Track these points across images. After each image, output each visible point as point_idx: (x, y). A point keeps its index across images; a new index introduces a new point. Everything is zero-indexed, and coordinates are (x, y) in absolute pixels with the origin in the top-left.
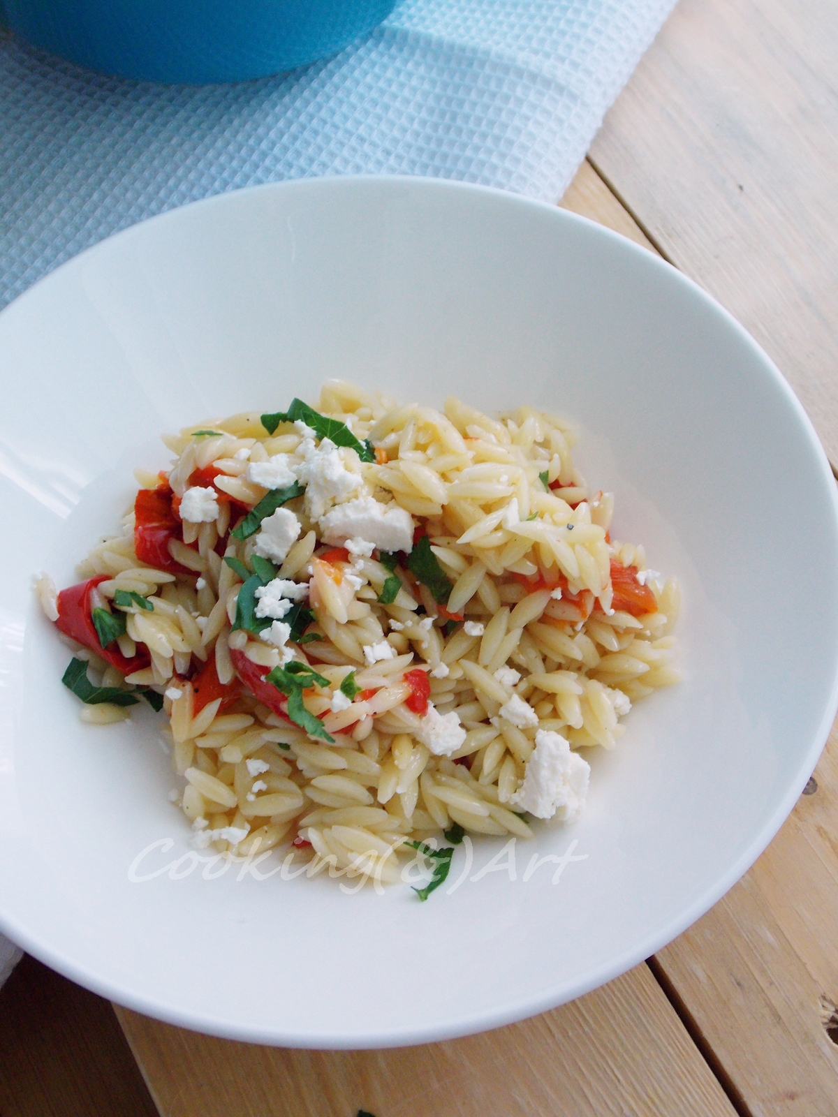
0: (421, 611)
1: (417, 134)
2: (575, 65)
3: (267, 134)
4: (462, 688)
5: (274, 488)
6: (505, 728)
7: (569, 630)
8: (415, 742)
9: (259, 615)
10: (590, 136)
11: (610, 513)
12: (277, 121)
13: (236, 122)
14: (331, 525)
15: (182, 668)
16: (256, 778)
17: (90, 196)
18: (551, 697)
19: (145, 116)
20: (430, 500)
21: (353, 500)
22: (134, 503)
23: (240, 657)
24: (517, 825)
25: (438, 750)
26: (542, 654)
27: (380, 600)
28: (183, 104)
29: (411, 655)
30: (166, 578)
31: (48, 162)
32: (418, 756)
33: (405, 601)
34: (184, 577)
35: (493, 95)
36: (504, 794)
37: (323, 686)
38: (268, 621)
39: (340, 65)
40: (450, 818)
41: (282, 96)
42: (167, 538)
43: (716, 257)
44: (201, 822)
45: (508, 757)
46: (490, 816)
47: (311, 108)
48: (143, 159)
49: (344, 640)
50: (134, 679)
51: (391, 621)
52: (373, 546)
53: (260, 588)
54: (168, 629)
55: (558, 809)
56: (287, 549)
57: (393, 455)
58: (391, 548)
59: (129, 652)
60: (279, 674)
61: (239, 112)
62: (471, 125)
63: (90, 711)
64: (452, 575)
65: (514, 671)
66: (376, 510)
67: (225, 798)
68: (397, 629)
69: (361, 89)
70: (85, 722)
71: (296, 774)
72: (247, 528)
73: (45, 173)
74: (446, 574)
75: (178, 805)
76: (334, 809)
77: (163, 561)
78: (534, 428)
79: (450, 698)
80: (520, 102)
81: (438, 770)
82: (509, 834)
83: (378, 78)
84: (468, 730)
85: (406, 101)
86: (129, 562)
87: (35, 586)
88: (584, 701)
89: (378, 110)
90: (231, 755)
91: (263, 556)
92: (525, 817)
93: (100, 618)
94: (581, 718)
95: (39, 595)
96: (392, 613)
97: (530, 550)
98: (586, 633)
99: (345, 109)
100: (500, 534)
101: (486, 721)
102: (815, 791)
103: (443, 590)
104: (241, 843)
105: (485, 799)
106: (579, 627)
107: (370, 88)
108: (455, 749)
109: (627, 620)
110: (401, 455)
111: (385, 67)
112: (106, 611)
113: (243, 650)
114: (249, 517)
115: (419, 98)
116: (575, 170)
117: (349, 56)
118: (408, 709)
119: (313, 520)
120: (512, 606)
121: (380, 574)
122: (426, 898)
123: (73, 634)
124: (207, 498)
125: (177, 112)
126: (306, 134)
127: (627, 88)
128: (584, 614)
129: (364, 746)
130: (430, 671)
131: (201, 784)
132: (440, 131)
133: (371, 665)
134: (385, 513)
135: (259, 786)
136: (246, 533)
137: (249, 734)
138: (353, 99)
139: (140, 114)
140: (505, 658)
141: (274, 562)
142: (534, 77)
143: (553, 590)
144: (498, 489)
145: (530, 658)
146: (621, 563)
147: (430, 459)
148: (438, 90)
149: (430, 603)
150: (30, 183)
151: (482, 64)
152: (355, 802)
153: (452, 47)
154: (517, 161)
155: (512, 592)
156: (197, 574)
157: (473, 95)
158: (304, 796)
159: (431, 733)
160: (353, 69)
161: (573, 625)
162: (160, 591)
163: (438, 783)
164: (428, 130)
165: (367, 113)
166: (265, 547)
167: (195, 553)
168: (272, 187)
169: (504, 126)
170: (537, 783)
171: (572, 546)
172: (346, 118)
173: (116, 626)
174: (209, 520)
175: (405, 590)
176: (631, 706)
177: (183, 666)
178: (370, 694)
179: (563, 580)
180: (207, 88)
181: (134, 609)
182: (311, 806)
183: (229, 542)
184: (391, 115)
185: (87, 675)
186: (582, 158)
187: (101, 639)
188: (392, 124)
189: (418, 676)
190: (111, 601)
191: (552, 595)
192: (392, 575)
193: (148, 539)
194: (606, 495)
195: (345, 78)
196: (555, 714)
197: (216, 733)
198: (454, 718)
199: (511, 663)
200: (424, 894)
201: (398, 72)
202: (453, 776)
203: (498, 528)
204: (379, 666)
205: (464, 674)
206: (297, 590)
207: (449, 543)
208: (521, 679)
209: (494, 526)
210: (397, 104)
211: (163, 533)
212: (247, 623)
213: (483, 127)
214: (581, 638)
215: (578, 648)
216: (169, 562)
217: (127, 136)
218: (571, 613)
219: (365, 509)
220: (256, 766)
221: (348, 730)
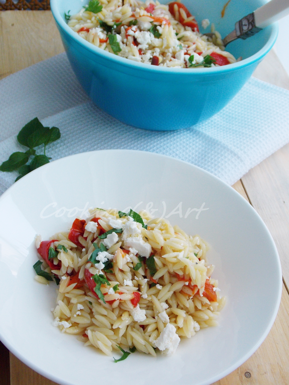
0: (145, 277)
1: (193, 158)
2: (245, 152)
3: (150, 145)
4: (150, 304)
5: (115, 228)
6: (158, 320)
7: (187, 297)
8: (130, 315)
9: (97, 259)
10: (243, 173)
11: (212, 271)
12: (154, 143)
13: (143, 140)
14: (127, 242)
15: (69, 271)
16: (79, 310)
17: (94, 146)
18: (176, 316)
19: (117, 131)
20: (158, 244)
21: (136, 237)
22: (73, 222)
23: (87, 271)
24: (152, 351)
25: (136, 319)
26: (177, 303)
27: (134, 268)
28: (129, 132)
29: (138, 288)
30: (74, 246)
31: (86, 134)
32: (129, 319)
33: (141, 272)
34: (80, 248)
35: (218, 154)
36: (151, 339)
37: (108, 285)
38: (98, 262)
39: (178, 134)
40: (133, 343)
41: (158, 137)
42: (79, 235)
43: (270, 218)
44: (58, 319)
45: (157, 330)
46: (145, 345)
47: (165, 143)
48: (113, 141)
49: (119, 275)
50: (54, 271)
51: (135, 277)
52: (137, 252)
53: (100, 252)
54: (69, 259)
55: (166, 349)
56: (112, 245)
57: (152, 229)
58: (142, 255)
59: (55, 263)
60: (96, 276)
61: (144, 138)
62: (209, 160)
63: (37, 277)
64: (157, 268)
65: (167, 305)
66: (142, 242)
67: (67, 313)
68: (136, 279)
69: (181, 142)
70: (35, 280)
71: (91, 313)
72: (103, 236)
73: (83, 137)
74: (156, 267)
75: (52, 312)
76: (99, 327)
77: (75, 241)
78: (198, 240)
79: (145, 306)
80: (225, 157)
81: (134, 327)
82: (149, 354)
83: (187, 141)
84: (147, 317)
85: (193, 149)
86: (65, 238)
87: (36, 237)
88: (185, 321)
89: (184, 149)
90: (74, 301)
91: (105, 245)
92: (156, 349)
93: (51, 250)
94: (183, 324)
95: (36, 240)
96: (136, 274)
97: (183, 267)
98: (193, 301)
99: (175, 145)
100: (175, 259)
101: (154, 318)
102: (250, 378)
103: (154, 272)
104: (67, 328)
105: (145, 340)
106: (191, 297)
107: (184, 142)
108: (141, 321)
109: (206, 301)
110: (154, 229)
111: (190, 139)
112: (53, 249)
113: (88, 269)
114: (105, 234)
115: (197, 149)
116: (236, 181)
117: (181, 133)
118: (131, 303)
119: (122, 239)
120: (172, 284)
121: (136, 261)
122: (116, 362)
123: (41, 254)
124: (95, 225)
125: (126, 133)
126: (161, 148)
127: (259, 165)
128: (193, 293)
129: (114, 311)
130: (141, 295)
131: (62, 306)
132: (200, 159)
133: (125, 286)
134: (144, 243)
135: (79, 313)
136: (102, 237)
137: (82, 296)
138: (178, 144)
139: (116, 130)
140: (165, 299)
141: (107, 248)
142: (232, 152)
143: (186, 282)
144: (180, 247)
145: (173, 303)
146: (210, 283)
147: (163, 234)
148: (203, 148)
149: (149, 275)
150: (79, 138)
151: (218, 145)
152: (106, 327)
153: (211, 138)
154: (219, 172)
155: (174, 280)
156: (84, 247)
157: (213, 152)
158: (91, 320)
159: (135, 313)
160: (181, 136)
161: (189, 296)
162: (71, 249)
163: (132, 330)
164: (197, 158)
165: (181, 148)
166: (106, 242)
167: (85, 241)
168: (144, 152)
169: (219, 162)
170: (162, 338)
171: (196, 270)
172: (174, 148)
173: (55, 255)
174: (93, 232)
175: (142, 268)
176: (200, 329)
177: (70, 271)
178: (121, 293)
179: (190, 280)
180: (138, 130)
181: (62, 251)
182: (92, 324)
183: (96, 239)
184: (187, 151)
185: (41, 266)
186: (239, 179)
187: (49, 256)
188: (187, 153)
189: (138, 294)
190: (56, 248)
191: (185, 283)
192: (140, 262)
193: (73, 233)
194: (213, 265)
195: (178, 138)
196: (175, 322)
197: (72, 293)
198: (144, 312)
199: (167, 302)
200: (116, 361)
201: (194, 141)
202: (138, 330)
203: (176, 257)
204: (127, 287)
205: (151, 300)
206: (110, 256)
207: (160, 258)
208: (168, 308)
209: (175, 256)
210: (190, 149)
211: (79, 233)
212: (92, 260)
213: (213, 161)
214: (190, 301)
215: (189, 304)
216: (77, 242)
217: (111, 135)
218: (189, 292)
219: (139, 240)
220: (80, 307)
221: (111, 302)
